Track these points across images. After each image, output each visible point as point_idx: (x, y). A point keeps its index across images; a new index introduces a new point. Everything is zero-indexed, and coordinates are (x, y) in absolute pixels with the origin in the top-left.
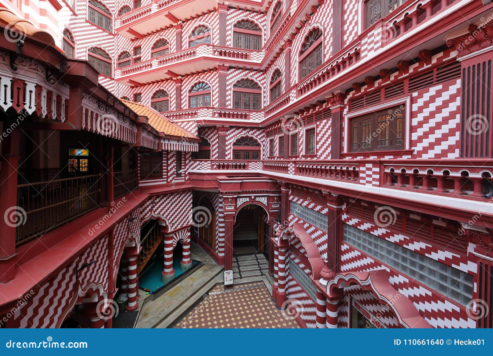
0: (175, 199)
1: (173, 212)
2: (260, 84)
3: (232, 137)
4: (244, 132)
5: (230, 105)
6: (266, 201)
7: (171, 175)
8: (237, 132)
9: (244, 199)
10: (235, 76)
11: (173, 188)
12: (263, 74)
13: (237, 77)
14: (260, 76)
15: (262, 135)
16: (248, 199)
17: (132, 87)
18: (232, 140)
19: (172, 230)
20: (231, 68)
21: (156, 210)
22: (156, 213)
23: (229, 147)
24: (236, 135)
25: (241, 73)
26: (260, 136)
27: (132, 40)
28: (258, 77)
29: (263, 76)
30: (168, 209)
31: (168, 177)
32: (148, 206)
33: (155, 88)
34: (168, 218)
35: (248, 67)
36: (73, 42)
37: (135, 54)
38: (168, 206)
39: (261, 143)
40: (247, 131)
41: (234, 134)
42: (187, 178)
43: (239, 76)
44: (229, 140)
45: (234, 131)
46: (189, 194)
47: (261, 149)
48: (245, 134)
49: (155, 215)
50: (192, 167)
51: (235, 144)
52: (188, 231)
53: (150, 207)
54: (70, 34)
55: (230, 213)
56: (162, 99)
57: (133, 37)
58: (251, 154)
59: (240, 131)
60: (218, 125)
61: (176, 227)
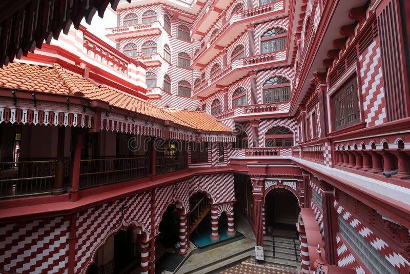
0: (218, 179)
1: (216, 189)
2: (288, 78)
3: (264, 128)
4: (275, 122)
5: (260, 101)
6: (295, 186)
7: (214, 161)
8: (268, 123)
9: (271, 182)
10: (264, 77)
11: (216, 170)
12: (291, 68)
13: (266, 77)
14: (288, 71)
15: (294, 123)
16: (275, 183)
17: (201, 101)
18: (264, 130)
19: (216, 203)
20: (259, 71)
21: (203, 186)
22: (203, 188)
23: (261, 137)
24: (267, 126)
25: (269, 73)
26: (292, 124)
27: (201, 70)
28: (286, 72)
29: (291, 70)
30: (213, 186)
31: (212, 162)
32: (196, 182)
33: (213, 99)
34: (213, 192)
35: (275, 66)
36: (170, 81)
37: (203, 78)
38: (213, 184)
39: (293, 131)
40: (278, 121)
41: (266, 125)
42: (229, 163)
43: (267, 76)
44: (261, 130)
45: (266, 123)
46: (231, 176)
47: (294, 136)
48: (276, 124)
49: (202, 189)
50: (232, 154)
51: (266, 134)
52: (231, 206)
53: (198, 183)
54: (168, 77)
55: (258, 194)
56: (217, 105)
57: (201, 68)
58: (284, 142)
59: (271, 122)
60: (251, 119)
61: (220, 201)
